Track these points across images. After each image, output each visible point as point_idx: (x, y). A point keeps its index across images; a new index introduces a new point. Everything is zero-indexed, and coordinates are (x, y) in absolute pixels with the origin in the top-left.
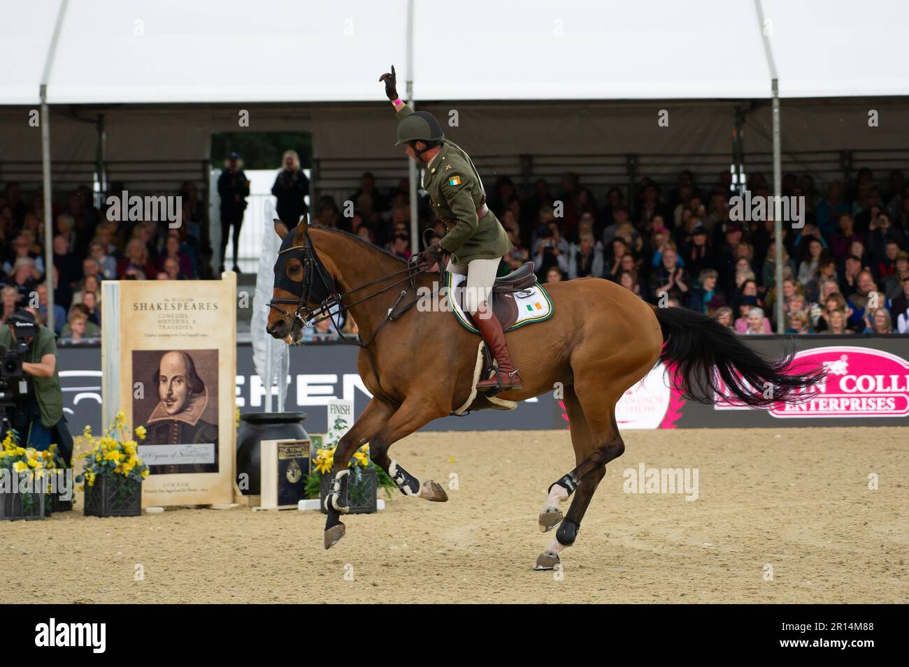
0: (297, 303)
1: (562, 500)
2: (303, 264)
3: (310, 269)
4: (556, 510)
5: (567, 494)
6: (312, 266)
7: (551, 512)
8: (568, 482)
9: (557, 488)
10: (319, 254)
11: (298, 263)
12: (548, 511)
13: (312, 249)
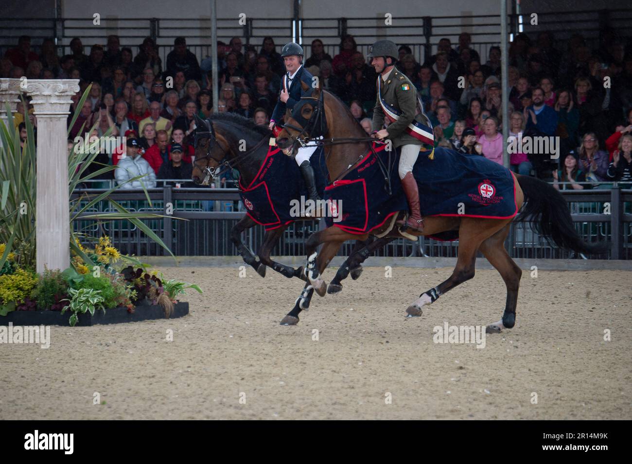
0: (300, 132)
1: (427, 304)
2: (314, 109)
3: (316, 114)
4: (420, 309)
5: (430, 301)
6: (318, 113)
7: (416, 308)
8: (433, 293)
9: (425, 296)
10: (326, 107)
11: (311, 108)
12: (415, 306)
13: (323, 102)
